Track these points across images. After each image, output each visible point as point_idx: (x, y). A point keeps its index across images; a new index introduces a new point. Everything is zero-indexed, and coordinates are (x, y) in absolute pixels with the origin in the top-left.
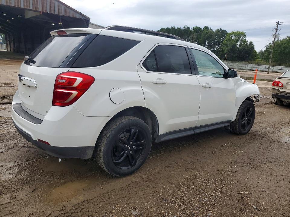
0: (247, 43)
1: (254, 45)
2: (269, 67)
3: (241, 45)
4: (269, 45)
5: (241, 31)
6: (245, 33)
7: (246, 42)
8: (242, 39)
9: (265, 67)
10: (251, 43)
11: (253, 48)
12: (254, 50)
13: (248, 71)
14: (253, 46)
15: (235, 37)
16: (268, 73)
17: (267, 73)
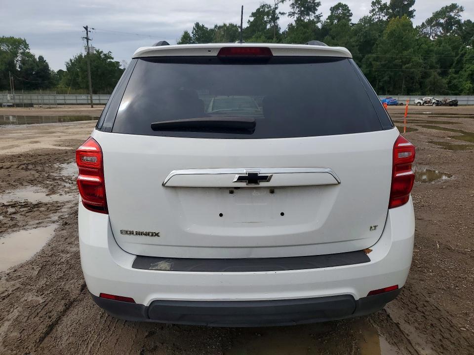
0: (35, 59)
1: (47, 61)
2: (91, 97)
3: (23, 62)
4: (70, 62)
5: (16, 37)
6: (25, 41)
7: (32, 56)
8: (22, 51)
9: (74, 98)
10: (41, 58)
11: (47, 66)
12: (49, 70)
13: (58, 106)
14: (47, 63)
15: (8, 46)
16: (92, 107)
17: (90, 106)
